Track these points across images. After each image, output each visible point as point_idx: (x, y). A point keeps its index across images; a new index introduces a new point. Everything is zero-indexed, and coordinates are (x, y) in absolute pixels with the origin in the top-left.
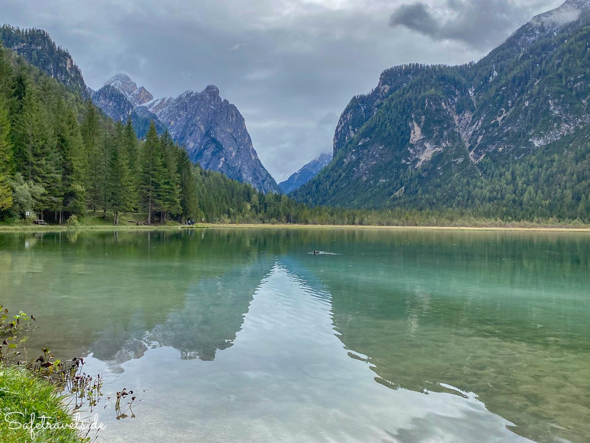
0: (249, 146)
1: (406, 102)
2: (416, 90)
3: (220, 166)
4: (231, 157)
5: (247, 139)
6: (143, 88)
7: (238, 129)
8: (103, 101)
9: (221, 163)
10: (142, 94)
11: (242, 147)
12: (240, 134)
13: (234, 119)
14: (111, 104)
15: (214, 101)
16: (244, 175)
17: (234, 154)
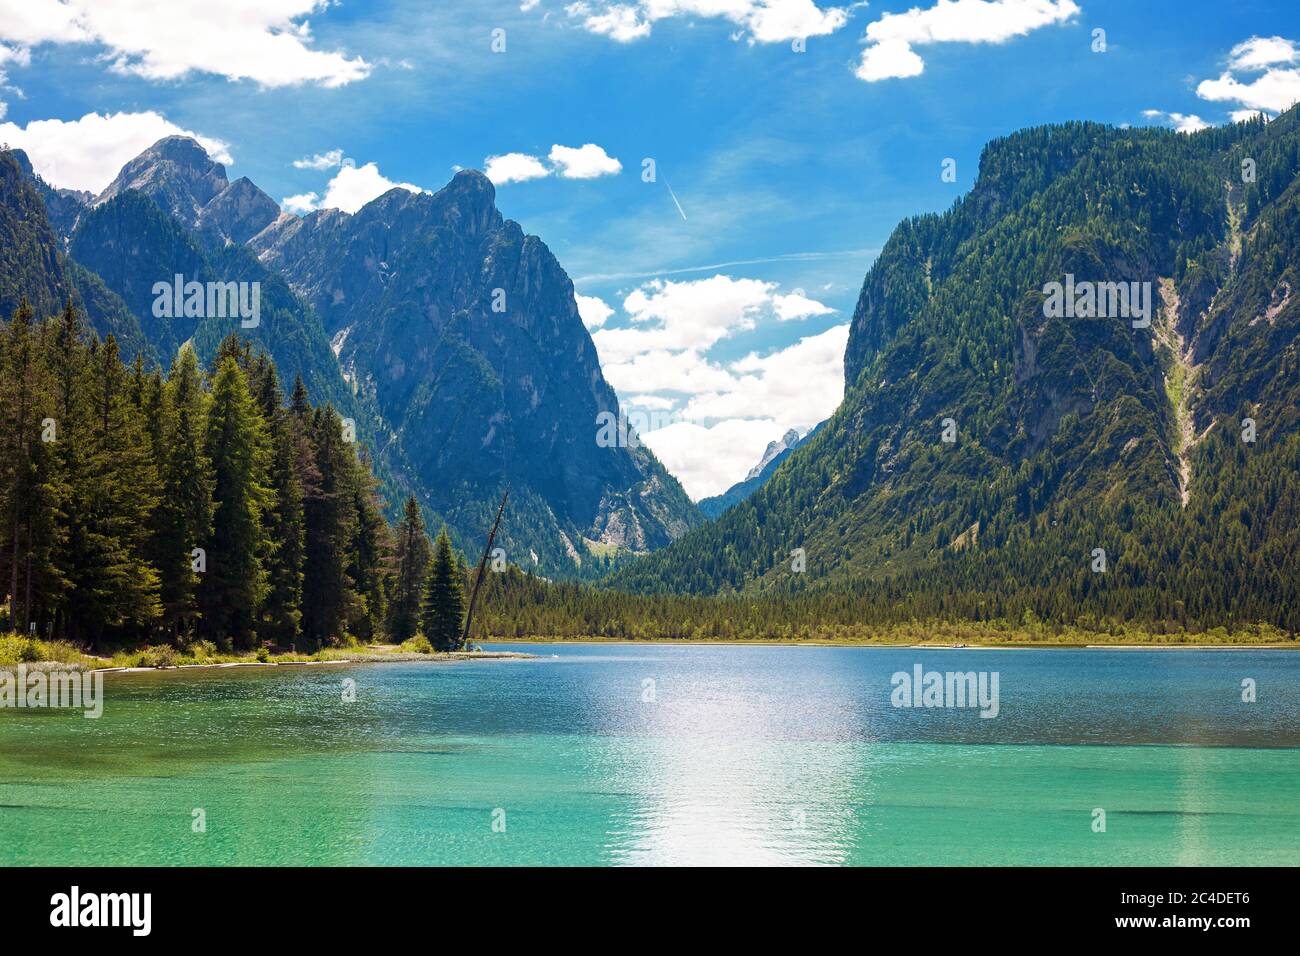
0: (590, 371)
1: (1023, 255)
2: (1059, 215)
3: (487, 440)
4: (528, 412)
5: (581, 349)
6: (246, 180)
7: (553, 318)
8: (111, 243)
9: (492, 432)
10: (244, 201)
11: (566, 374)
12: (557, 332)
13: (538, 284)
14: (135, 252)
15: (478, 221)
16: (571, 473)
17: (535, 399)
